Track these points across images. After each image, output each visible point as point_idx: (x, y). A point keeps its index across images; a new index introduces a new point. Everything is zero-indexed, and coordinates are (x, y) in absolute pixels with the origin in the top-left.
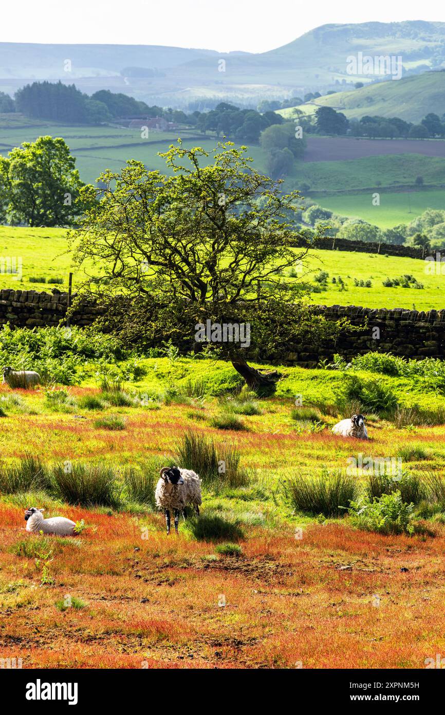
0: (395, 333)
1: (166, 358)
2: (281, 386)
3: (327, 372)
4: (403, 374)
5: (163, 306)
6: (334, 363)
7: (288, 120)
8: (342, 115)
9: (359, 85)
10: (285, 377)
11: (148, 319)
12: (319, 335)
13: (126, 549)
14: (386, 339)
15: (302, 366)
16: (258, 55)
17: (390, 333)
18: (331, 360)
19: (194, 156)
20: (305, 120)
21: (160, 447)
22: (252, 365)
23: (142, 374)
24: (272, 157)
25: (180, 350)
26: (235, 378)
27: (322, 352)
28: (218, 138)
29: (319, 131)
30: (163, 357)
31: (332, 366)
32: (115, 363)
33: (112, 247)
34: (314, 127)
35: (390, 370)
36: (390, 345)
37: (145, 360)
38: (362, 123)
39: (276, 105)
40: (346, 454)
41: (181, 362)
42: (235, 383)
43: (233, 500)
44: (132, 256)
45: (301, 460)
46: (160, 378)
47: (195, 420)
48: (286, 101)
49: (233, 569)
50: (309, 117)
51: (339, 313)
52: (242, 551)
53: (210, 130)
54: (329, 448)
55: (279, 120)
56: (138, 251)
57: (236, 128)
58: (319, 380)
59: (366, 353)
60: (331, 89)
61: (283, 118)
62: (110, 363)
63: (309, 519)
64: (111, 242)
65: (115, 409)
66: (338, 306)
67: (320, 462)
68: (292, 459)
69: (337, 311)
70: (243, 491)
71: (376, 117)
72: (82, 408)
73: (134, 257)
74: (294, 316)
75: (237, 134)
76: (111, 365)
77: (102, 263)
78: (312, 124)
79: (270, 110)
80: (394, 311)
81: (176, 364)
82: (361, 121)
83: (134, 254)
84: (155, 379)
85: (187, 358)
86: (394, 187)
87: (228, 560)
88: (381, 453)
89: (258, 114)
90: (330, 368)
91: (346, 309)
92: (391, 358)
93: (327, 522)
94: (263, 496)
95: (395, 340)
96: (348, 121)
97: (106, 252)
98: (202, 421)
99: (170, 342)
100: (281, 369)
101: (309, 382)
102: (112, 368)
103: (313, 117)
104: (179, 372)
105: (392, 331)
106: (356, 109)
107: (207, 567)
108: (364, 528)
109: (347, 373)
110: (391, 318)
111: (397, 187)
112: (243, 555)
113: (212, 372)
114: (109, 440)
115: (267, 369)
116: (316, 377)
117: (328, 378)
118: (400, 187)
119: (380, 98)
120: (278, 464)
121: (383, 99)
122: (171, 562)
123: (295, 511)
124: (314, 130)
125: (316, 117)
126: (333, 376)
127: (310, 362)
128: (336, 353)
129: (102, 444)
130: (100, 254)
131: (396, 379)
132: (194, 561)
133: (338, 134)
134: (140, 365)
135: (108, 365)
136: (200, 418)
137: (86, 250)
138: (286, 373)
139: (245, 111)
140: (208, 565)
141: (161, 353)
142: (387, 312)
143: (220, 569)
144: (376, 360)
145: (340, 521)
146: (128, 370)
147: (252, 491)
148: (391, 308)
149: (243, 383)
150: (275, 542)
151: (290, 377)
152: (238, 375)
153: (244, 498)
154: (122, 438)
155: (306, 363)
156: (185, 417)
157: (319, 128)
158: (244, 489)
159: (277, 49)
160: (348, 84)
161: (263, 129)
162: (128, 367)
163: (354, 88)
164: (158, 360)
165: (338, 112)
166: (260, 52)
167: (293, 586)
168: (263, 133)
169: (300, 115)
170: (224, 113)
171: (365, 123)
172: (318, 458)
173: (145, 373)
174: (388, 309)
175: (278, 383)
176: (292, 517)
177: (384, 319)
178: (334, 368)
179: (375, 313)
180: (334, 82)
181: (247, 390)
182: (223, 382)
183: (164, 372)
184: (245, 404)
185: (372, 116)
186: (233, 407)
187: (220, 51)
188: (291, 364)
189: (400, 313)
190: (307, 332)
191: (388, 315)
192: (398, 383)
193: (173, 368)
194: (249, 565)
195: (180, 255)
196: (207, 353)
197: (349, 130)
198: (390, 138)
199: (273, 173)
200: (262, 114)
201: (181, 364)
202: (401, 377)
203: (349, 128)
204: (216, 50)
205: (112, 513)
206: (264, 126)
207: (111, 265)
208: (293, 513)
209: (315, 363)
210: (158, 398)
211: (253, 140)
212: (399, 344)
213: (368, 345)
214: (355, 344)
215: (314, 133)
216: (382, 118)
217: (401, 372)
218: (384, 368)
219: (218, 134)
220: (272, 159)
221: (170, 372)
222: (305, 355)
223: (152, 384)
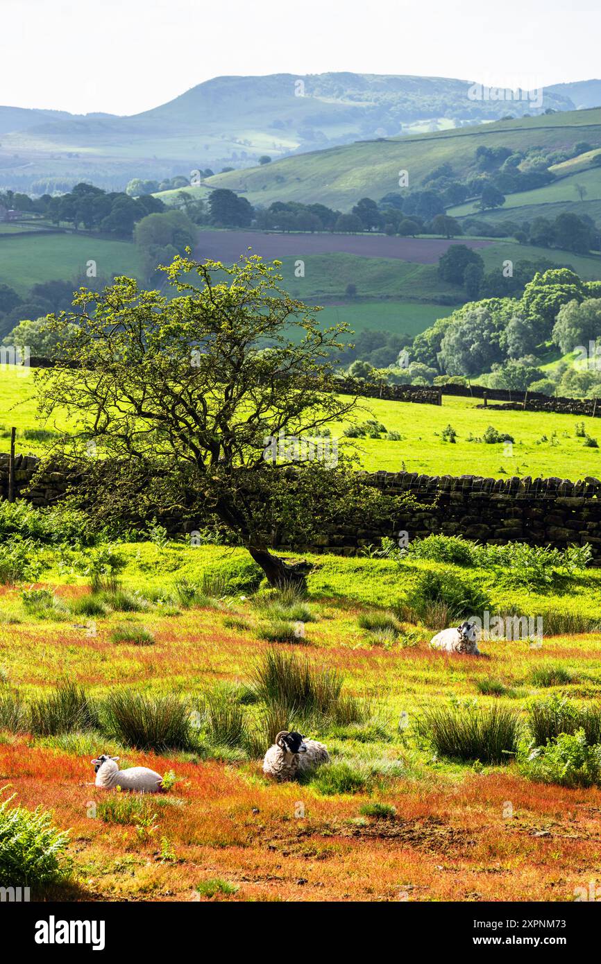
0: (464, 509)
1: (148, 543)
2: (314, 582)
3: (375, 562)
4: (479, 564)
5: (162, 473)
6: (382, 550)
7: (170, 208)
8: (245, 200)
9: (265, 160)
10: (317, 568)
11: (139, 490)
12: (372, 514)
13: (240, 812)
14: (451, 517)
15: (337, 553)
16: (126, 118)
17: (457, 509)
18: (378, 544)
19: (205, 271)
20: (195, 207)
21: (214, 668)
22: (273, 553)
23: (120, 564)
24: (150, 257)
25: (168, 532)
26: (249, 570)
27: (363, 534)
28: (76, 232)
29: (214, 221)
30: (144, 541)
31: (380, 553)
32: (81, 549)
33: (94, 393)
34: (207, 216)
35: (462, 560)
36: (457, 524)
37: (121, 546)
38: (272, 211)
39: (152, 186)
40: (462, 676)
41: (171, 548)
42: (250, 578)
43: (347, 741)
44: (115, 406)
45: (407, 685)
46: (145, 570)
47: (235, 630)
48: (167, 181)
49: (391, 836)
50: (201, 202)
51: (386, 482)
52: (397, 812)
53: (66, 220)
54: (436, 668)
55: (157, 206)
56: (125, 398)
57: (102, 218)
58: (365, 573)
59: (427, 536)
60: (227, 165)
61: (164, 205)
62: (73, 550)
63: (458, 767)
64: (94, 387)
65: (122, 615)
66: (384, 472)
67: (431, 688)
68: (396, 683)
69: (383, 479)
70: (355, 729)
71: (290, 203)
72: (76, 614)
73: (118, 407)
74: (336, 487)
75: (102, 226)
76: (75, 553)
77: (78, 415)
78: (204, 212)
79: (144, 192)
80: (462, 480)
81: (165, 551)
82: (270, 209)
83: (118, 403)
84: (138, 572)
85: (177, 542)
86: (317, 298)
87: (382, 825)
88: (508, 675)
89: (129, 198)
90: (376, 556)
91: (396, 476)
92: (464, 543)
93: (487, 770)
94: (383, 736)
95: (463, 519)
96: (252, 208)
97: (84, 400)
98: (244, 631)
99: (154, 520)
100: (310, 558)
101: (352, 575)
102: (77, 556)
103: (205, 202)
104: (171, 562)
105: (460, 506)
106: (261, 192)
107: (357, 834)
108: (537, 779)
109: (403, 563)
110: (458, 489)
111: (321, 298)
112: (399, 818)
113: (216, 562)
114: (146, 660)
115: (292, 558)
116: (361, 568)
117: (376, 570)
118: (325, 298)
119: (294, 177)
120: (380, 691)
121: (298, 179)
122: (308, 828)
123: (438, 756)
124: (207, 220)
125: (210, 203)
126: (384, 567)
127: (345, 548)
128: (385, 536)
129: (137, 665)
130: (76, 403)
131: (470, 570)
132: (337, 826)
133: (240, 226)
134: (116, 553)
135: (71, 553)
136: (242, 627)
137: (59, 396)
138: (319, 563)
139: (113, 195)
140: (358, 832)
141: (142, 535)
142: (451, 480)
143: (374, 837)
144: (443, 546)
145: (502, 769)
146: (101, 561)
147: (370, 730)
148: (458, 475)
149: (260, 577)
150: (433, 800)
151: (324, 569)
152: (253, 566)
153: (362, 738)
154: (160, 657)
155: (340, 549)
156: (220, 625)
157: (214, 218)
158: (357, 726)
159: (152, 110)
160: (250, 158)
161: (138, 220)
162: (101, 555)
163: (259, 164)
164: (139, 546)
165: (239, 195)
166: (129, 114)
167: (481, 859)
168: (137, 225)
169: (188, 201)
170: (84, 198)
171: (275, 211)
172: (427, 682)
173: (124, 564)
174: (454, 475)
175: (309, 577)
176: (435, 765)
177: (448, 489)
178: (385, 556)
179: (436, 481)
180: (230, 156)
181: (267, 586)
182: (234, 575)
183: (150, 562)
184: (294, 607)
185: (285, 201)
186: (277, 612)
187: (73, 113)
188: (320, 550)
189: (470, 481)
190: (354, 510)
191: (454, 485)
192: (475, 577)
193: (162, 556)
194: (411, 831)
195: (186, 405)
196: (206, 536)
197: (254, 221)
198: (310, 232)
199: (151, 279)
200: (135, 198)
201: (172, 551)
202: (478, 569)
203: (253, 218)
204: (68, 111)
205: (198, 760)
206: (140, 215)
207: (93, 419)
208: (434, 758)
209: (352, 549)
210: (169, 599)
211: (124, 233)
212: (468, 523)
213: (427, 525)
214: (407, 524)
215: (207, 224)
216: (299, 204)
217: (477, 561)
218: (454, 557)
219: (76, 225)
220: (151, 260)
221: (157, 563)
222: (339, 538)
223: (136, 578)
